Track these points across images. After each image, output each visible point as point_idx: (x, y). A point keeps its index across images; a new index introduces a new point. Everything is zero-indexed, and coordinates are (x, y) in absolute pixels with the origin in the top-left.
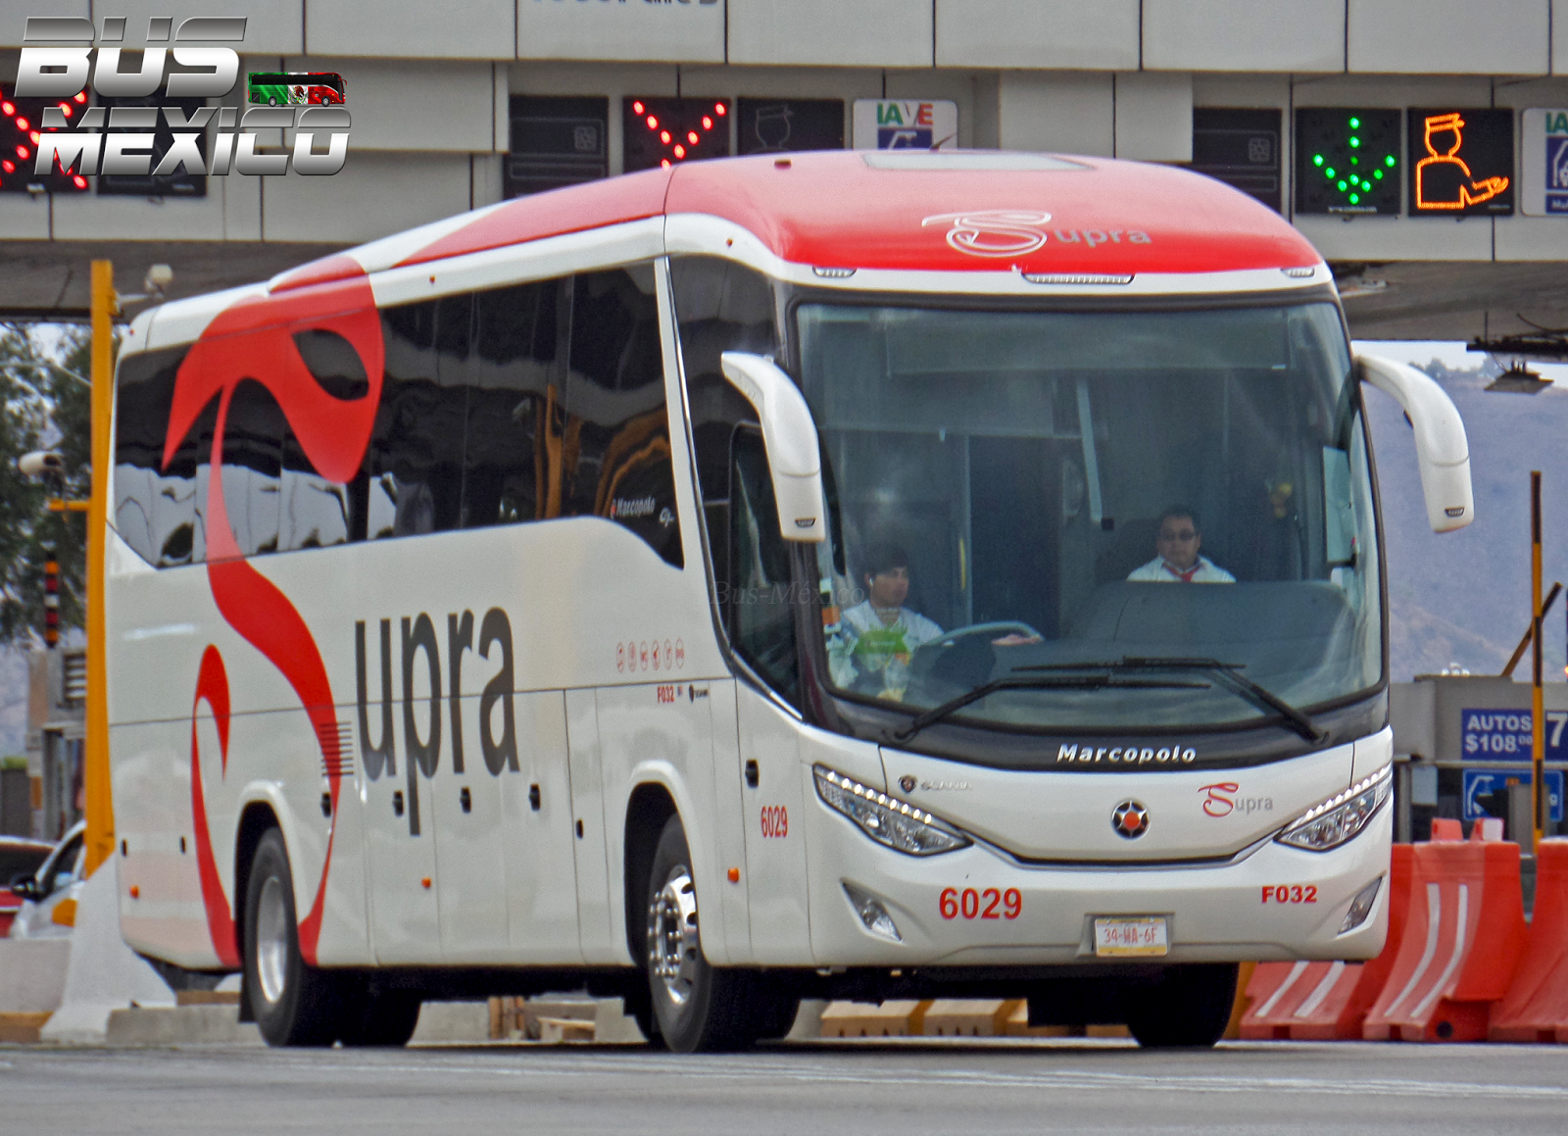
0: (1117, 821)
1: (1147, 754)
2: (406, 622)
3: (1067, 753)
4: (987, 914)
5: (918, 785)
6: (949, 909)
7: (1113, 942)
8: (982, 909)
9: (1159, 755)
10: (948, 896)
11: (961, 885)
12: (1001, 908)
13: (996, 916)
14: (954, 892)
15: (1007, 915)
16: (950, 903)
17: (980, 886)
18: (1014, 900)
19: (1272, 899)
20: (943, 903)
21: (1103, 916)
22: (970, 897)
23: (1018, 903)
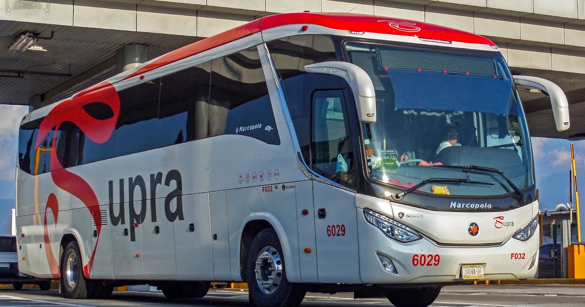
0: (470, 230)
1: (477, 206)
2: (131, 179)
3: (453, 205)
4: (428, 264)
5: (405, 215)
6: (416, 262)
7: (468, 274)
8: (427, 262)
9: (481, 206)
10: (416, 257)
11: (420, 253)
12: (433, 262)
13: (431, 265)
14: (418, 256)
15: (435, 264)
16: (416, 260)
17: (427, 253)
18: (437, 259)
19: (514, 258)
20: (414, 260)
21: (464, 264)
22: (423, 257)
23: (439, 260)
